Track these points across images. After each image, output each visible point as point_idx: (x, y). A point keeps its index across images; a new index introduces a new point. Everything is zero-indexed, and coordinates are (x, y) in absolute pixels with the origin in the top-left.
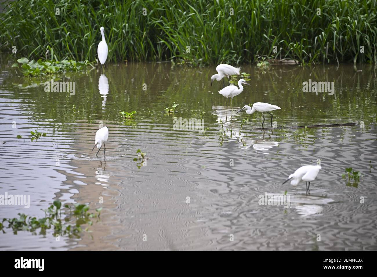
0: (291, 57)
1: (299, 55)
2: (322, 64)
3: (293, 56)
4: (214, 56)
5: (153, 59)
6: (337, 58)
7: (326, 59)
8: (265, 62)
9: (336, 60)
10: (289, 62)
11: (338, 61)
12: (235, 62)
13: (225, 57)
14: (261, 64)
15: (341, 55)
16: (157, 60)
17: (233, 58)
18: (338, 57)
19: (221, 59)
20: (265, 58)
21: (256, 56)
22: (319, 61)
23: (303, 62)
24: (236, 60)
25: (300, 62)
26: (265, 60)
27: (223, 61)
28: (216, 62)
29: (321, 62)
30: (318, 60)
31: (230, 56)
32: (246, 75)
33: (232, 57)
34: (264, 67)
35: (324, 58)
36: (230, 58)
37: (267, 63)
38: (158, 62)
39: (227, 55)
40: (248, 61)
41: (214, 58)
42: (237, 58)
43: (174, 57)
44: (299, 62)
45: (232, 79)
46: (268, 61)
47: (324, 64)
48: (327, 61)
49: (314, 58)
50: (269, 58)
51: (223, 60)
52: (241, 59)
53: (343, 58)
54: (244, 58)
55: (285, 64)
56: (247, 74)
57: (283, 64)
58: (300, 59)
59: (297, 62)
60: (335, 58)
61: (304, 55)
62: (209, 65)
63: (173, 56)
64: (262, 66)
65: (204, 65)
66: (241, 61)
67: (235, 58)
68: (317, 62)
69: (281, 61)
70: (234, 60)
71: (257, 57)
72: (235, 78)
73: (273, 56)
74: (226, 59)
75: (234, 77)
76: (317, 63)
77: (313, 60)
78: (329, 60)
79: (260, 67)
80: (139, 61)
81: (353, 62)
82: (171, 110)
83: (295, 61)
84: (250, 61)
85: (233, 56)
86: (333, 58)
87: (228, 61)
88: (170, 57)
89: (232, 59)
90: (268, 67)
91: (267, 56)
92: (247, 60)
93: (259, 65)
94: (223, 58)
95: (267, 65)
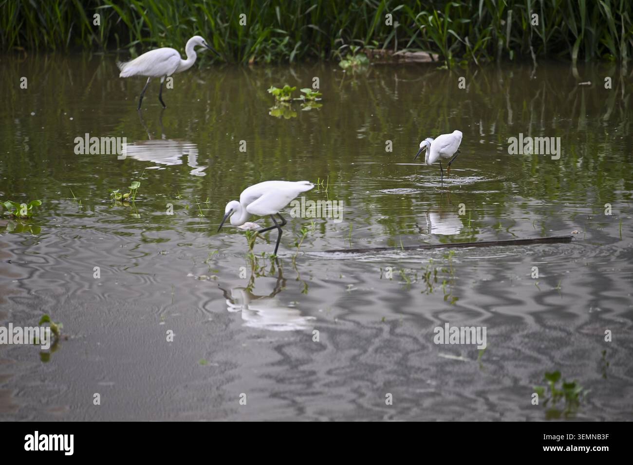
0: (421, 45)
1: (440, 40)
2: (495, 61)
3: (424, 43)
4: (235, 42)
5: (85, 44)
6: (531, 48)
7: (504, 49)
8: (358, 57)
9: (530, 52)
10: (417, 57)
11: (534, 56)
12: (286, 55)
13: (261, 43)
14: (350, 62)
15: (541, 40)
16: (96, 47)
17: (281, 46)
18: (533, 45)
19: (253, 49)
20: (357, 48)
21: (337, 40)
22: (487, 56)
23: (450, 58)
24: (287, 52)
25: (443, 58)
26: (358, 52)
27: (257, 54)
28: (239, 56)
29: (493, 58)
30: (485, 52)
31: (273, 42)
32: (311, 95)
33: (277, 44)
34: (354, 69)
35: (501, 48)
36: (273, 48)
37: (364, 59)
38: (97, 54)
39: (266, 40)
40: (317, 53)
41: (235, 45)
42: (290, 46)
43: (136, 42)
44: (439, 58)
45: (277, 103)
46: (366, 54)
47: (499, 61)
48: (508, 54)
49: (476, 48)
50: (368, 47)
51: (256, 52)
52: (301, 47)
53: (545, 49)
54: (307, 47)
55: (407, 60)
56: (313, 93)
57: (401, 61)
58: (443, 50)
59: (436, 56)
60: (527, 47)
61: (453, 39)
62: (223, 62)
63: (134, 40)
64: (350, 67)
65: (212, 62)
66: (300, 53)
67: (286, 46)
68: (483, 56)
69: (398, 56)
70: (282, 51)
71: (340, 44)
72: (284, 101)
73: (376, 43)
74: (265, 47)
75: (282, 99)
76: (483, 60)
77: (473, 53)
78: (512, 53)
79: (347, 69)
80: (51, 50)
81: (569, 57)
82: (126, 195)
83: (431, 55)
84: (323, 55)
85: (282, 41)
86: (522, 48)
87: (270, 54)
88: (128, 42)
89: (278, 50)
90: (364, 69)
91: (363, 42)
92: (315, 51)
93: (345, 64)
94: (258, 47)
95: (363, 64)
